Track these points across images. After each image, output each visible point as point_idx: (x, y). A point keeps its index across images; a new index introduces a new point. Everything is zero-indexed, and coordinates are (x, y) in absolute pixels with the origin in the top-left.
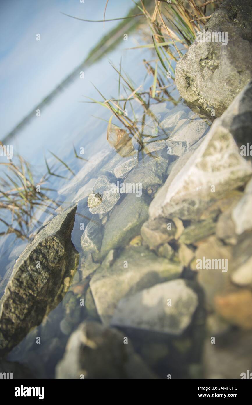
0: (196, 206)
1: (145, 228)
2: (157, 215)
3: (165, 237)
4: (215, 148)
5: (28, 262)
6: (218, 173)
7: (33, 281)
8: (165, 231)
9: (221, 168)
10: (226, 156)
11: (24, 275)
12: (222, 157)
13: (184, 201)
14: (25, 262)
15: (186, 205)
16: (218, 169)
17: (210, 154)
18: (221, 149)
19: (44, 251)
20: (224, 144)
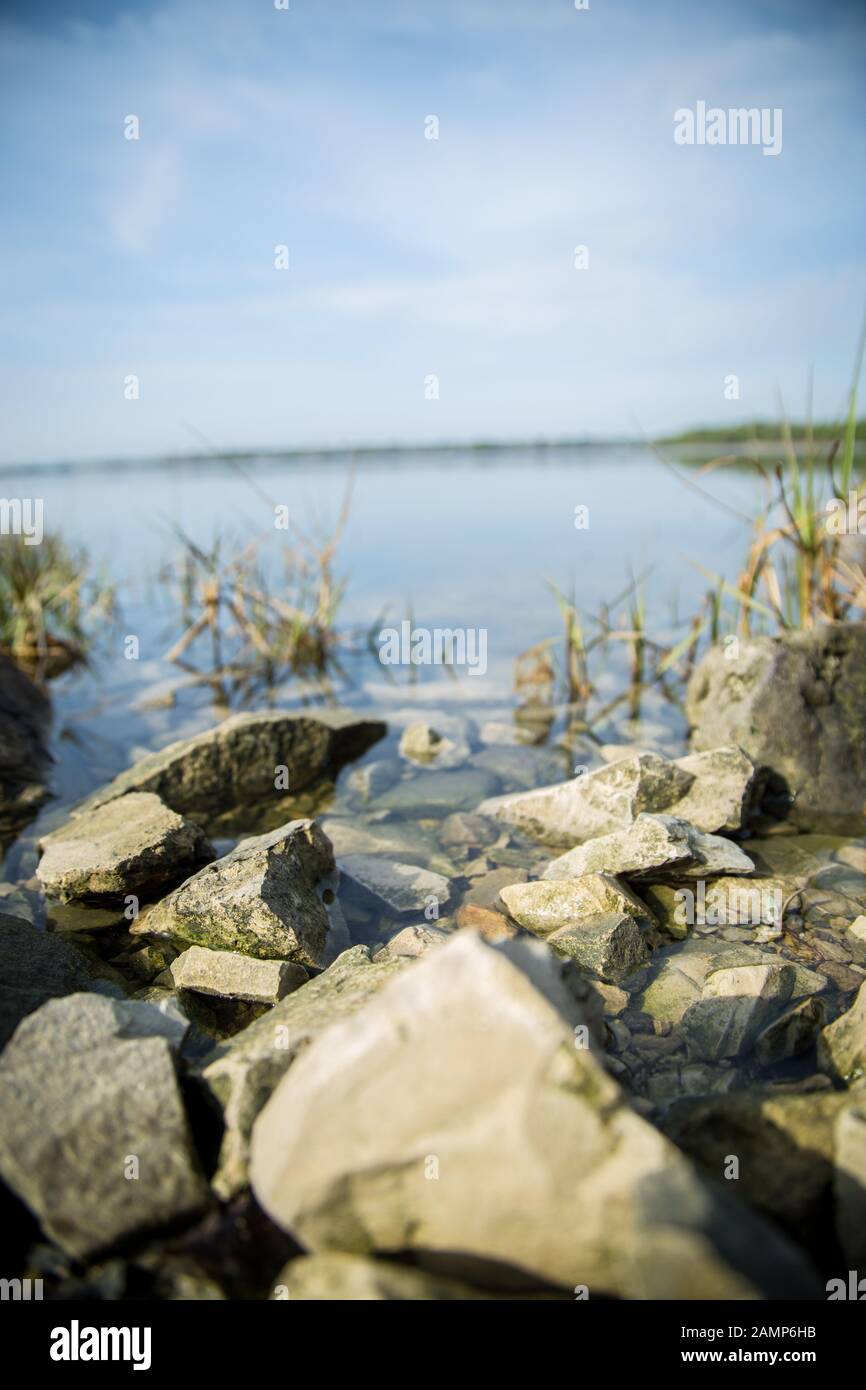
0: (541, 836)
1: (457, 819)
2: (487, 813)
3: (472, 838)
4: (613, 779)
5: (268, 727)
6: (595, 811)
7: (251, 755)
8: (478, 834)
9: (602, 807)
10: (617, 796)
11: (249, 738)
12: (612, 794)
13: (533, 820)
14: (266, 724)
15: (531, 827)
16: (598, 807)
17: (603, 781)
18: (620, 784)
19: (299, 733)
20: (626, 781)
